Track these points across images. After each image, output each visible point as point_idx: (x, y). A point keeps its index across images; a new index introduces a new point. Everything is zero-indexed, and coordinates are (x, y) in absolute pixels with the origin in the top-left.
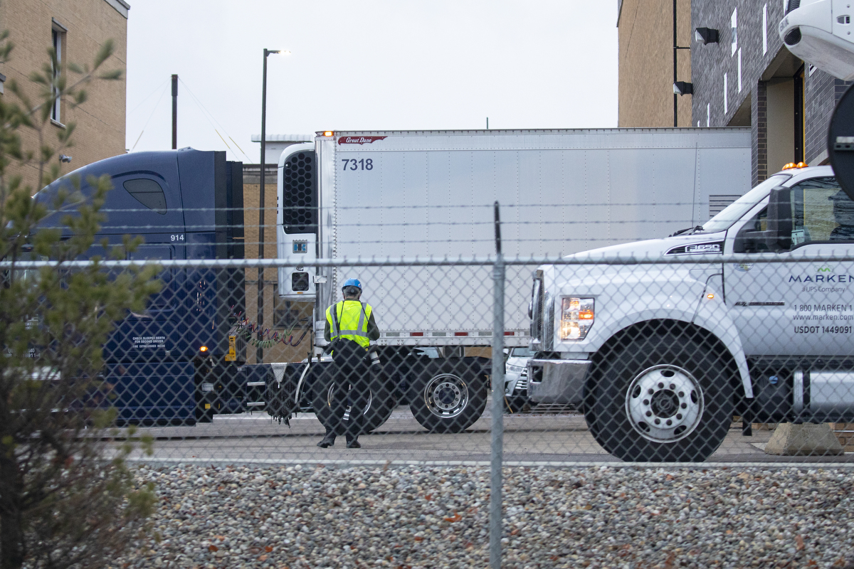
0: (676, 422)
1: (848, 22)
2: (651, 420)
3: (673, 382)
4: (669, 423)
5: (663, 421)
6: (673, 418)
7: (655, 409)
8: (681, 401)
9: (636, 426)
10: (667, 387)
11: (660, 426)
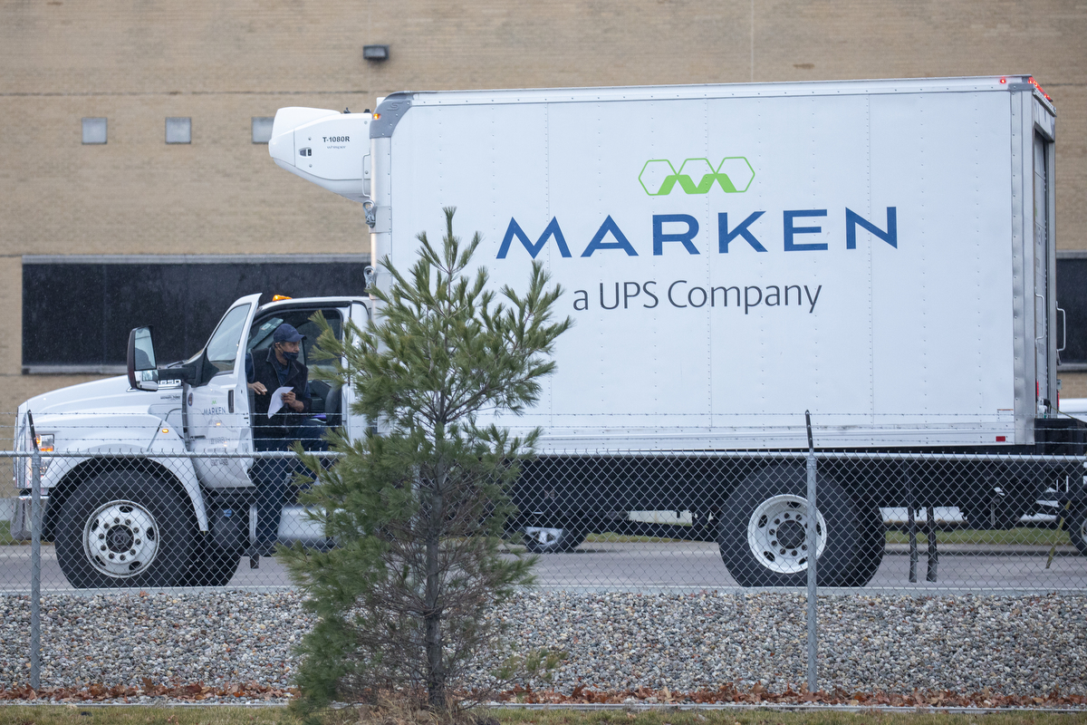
0: (129, 558)
1: (310, 155)
2: (105, 554)
3: (130, 518)
4: (122, 558)
5: (118, 556)
6: (127, 554)
7: (110, 544)
8: (136, 537)
9: (94, 560)
10: (122, 522)
11: (114, 561)
